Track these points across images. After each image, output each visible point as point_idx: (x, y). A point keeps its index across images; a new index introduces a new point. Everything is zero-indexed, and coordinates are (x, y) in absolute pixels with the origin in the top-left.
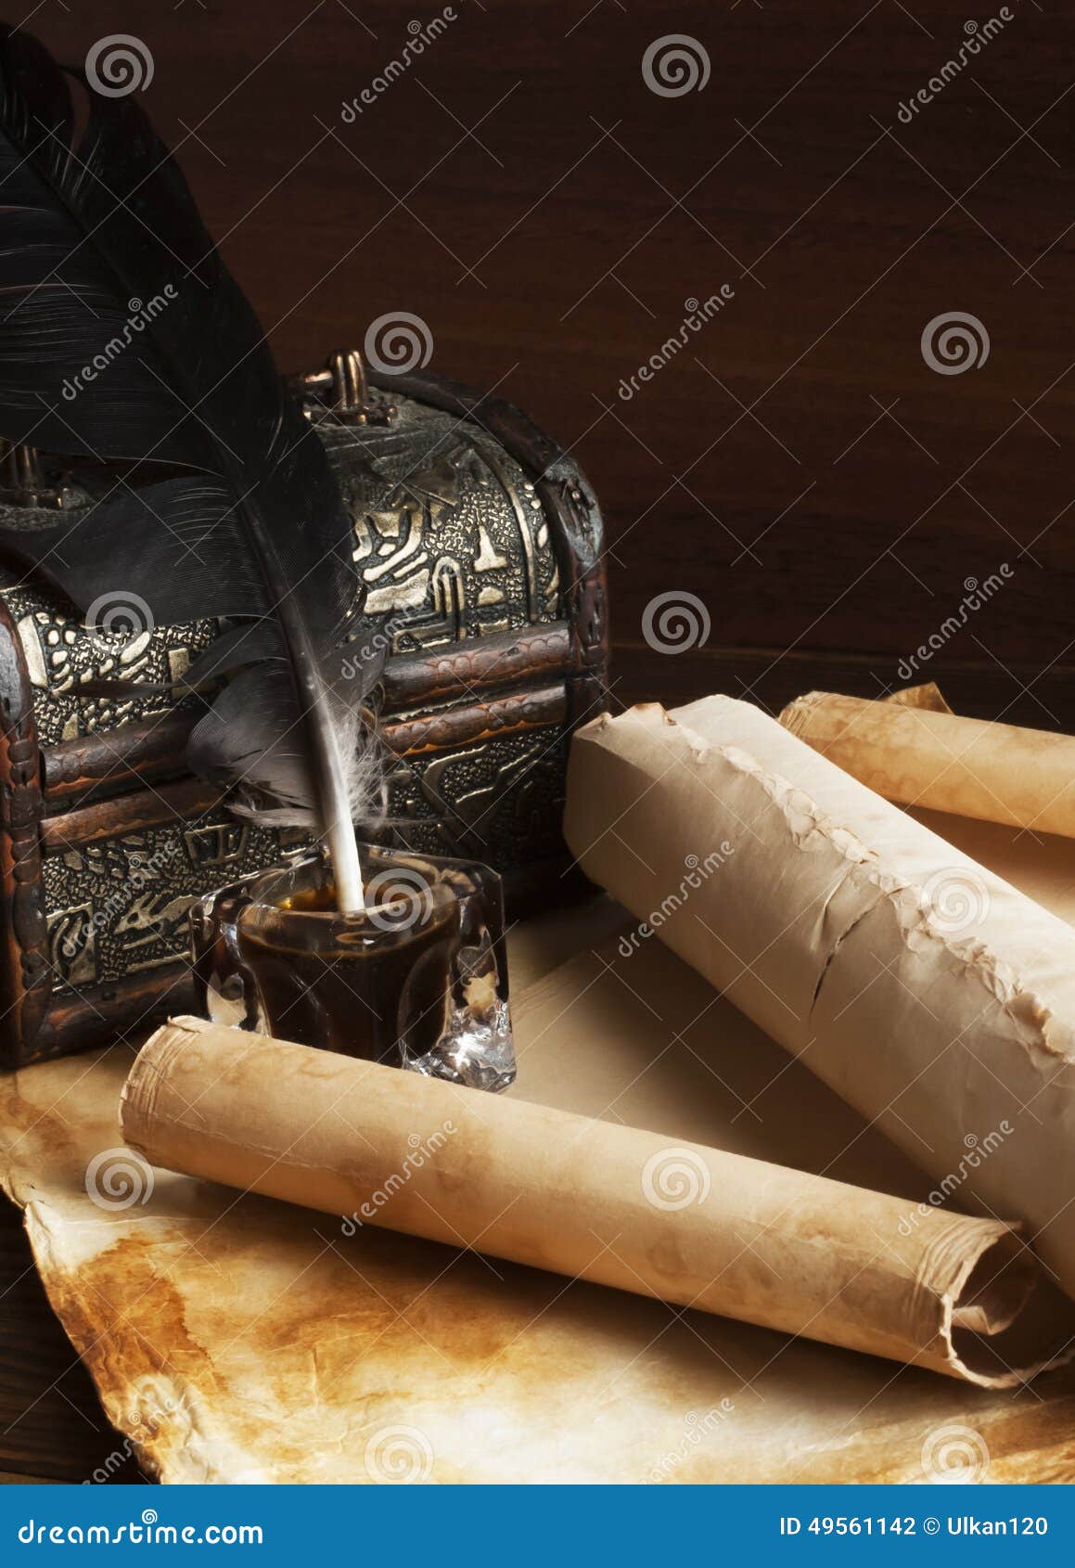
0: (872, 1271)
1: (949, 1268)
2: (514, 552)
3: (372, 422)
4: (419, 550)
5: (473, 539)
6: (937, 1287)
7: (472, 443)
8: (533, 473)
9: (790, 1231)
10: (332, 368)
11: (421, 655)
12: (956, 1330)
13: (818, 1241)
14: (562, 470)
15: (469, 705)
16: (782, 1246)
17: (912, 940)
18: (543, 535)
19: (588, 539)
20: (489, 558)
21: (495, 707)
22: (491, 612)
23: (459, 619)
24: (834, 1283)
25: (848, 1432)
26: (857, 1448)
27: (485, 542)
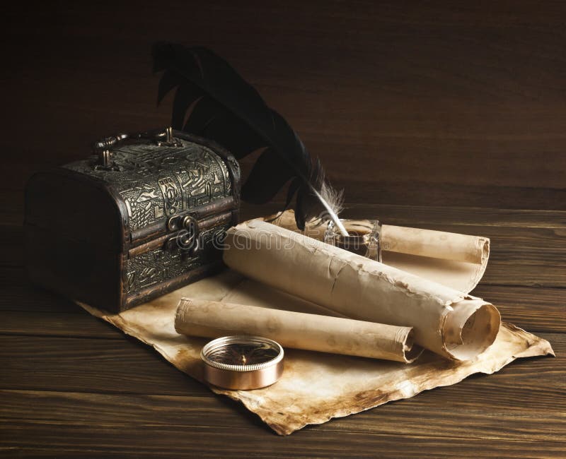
0: (384, 339)
1: (402, 338)
2: (222, 178)
3: (178, 146)
4: (203, 179)
5: (213, 176)
6: (401, 341)
7: (207, 151)
8: (224, 159)
9: (362, 332)
10: (166, 132)
11: (204, 206)
12: (405, 352)
13: (370, 334)
14: (231, 158)
15: (212, 218)
16: (360, 336)
17: (360, 272)
18: (227, 174)
19: (237, 175)
20: (217, 181)
21: (217, 218)
22: (218, 194)
23: (211, 196)
24: (375, 343)
25: (377, 376)
26: (381, 378)
27: (216, 176)
